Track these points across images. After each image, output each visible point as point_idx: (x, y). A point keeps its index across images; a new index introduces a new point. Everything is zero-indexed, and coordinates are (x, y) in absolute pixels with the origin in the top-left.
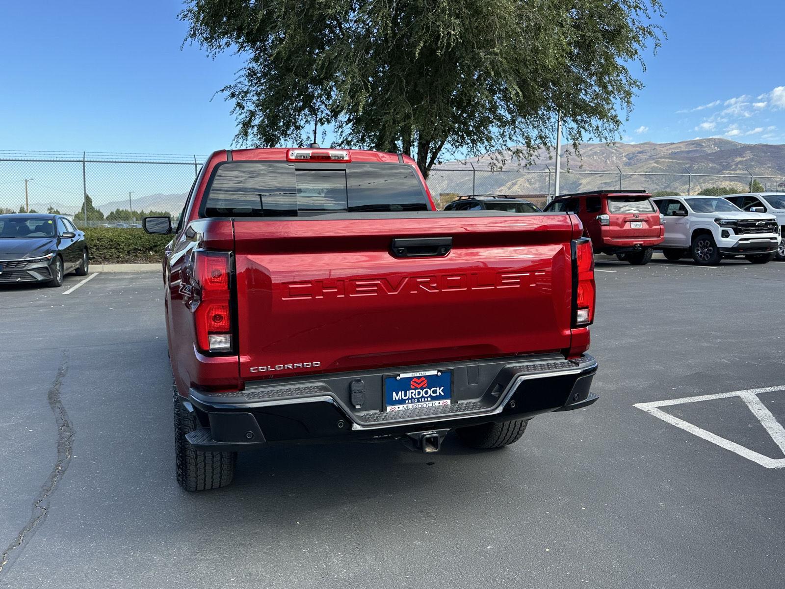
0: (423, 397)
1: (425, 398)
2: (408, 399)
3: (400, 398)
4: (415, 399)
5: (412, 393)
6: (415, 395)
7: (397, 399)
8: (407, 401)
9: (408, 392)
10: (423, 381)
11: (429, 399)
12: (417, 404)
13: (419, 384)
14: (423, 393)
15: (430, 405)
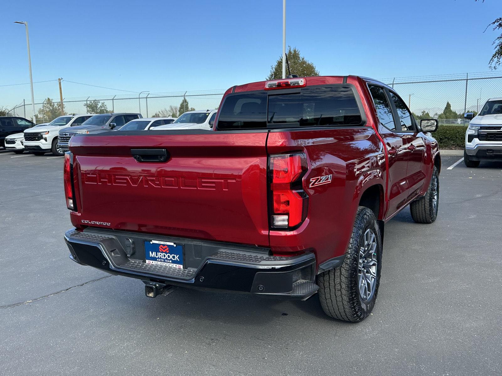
0: (166, 259)
1: (168, 260)
2: (158, 258)
3: (154, 257)
4: (162, 259)
5: (160, 254)
6: (162, 256)
7: (152, 256)
8: (158, 260)
9: (158, 253)
10: (166, 248)
11: (171, 261)
12: (163, 263)
13: (164, 249)
14: (167, 256)
15: (171, 266)
